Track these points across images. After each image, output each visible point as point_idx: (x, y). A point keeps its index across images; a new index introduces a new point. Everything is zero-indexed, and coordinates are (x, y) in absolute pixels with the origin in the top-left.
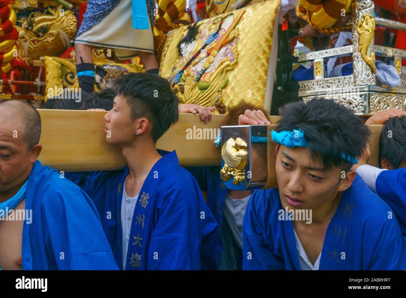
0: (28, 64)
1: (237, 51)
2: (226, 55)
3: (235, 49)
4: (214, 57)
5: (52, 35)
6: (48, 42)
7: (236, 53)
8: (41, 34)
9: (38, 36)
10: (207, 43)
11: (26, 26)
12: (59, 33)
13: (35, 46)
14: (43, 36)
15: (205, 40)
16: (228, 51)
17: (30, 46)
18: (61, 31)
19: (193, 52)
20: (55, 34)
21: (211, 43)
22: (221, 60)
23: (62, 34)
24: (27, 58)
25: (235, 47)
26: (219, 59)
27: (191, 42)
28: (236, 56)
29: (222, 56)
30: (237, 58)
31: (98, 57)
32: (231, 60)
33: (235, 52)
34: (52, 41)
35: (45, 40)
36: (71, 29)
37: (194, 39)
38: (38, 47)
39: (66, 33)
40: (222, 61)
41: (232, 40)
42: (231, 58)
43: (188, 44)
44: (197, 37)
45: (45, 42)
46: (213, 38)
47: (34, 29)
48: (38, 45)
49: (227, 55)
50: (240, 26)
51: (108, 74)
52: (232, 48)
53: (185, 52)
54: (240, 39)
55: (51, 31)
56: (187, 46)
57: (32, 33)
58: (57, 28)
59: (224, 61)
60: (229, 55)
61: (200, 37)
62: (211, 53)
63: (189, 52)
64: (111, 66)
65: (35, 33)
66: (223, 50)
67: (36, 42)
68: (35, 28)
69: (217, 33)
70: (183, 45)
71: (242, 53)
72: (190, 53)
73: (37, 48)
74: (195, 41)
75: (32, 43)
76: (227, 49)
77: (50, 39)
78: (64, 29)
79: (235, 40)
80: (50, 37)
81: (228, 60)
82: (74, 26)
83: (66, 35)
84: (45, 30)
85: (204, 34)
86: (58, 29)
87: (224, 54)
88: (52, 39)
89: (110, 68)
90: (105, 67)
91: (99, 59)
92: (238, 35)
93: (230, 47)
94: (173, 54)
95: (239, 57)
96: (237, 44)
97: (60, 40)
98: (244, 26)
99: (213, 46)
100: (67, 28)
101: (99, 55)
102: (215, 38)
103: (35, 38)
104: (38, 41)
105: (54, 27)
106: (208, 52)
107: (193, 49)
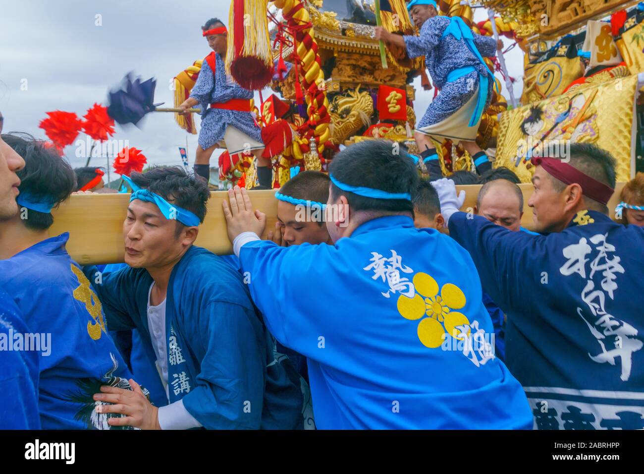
0: (333, 144)
1: (597, 126)
2: (584, 130)
3: (594, 124)
4: (571, 134)
5: (354, 115)
6: (350, 122)
7: (597, 128)
8: (344, 116)
9: (342, 118)
10: (558, 121)
11: (332, 109)
12: (359, 114)
13: (340, 127)
14: (346, 117)
15: (553, 120)
16: (587, 127)
17: (336, 127)
18: (361, 111)
19: (542, 131)
20: (356, 115)
21: (564, 121)
22: (580, 136)
23: (363, 114)
24: (333, 138)
25: (594, 122)
26: (578, 135)
27: (537, 122)
28: (597, 131)
29: (580, 132)
30: (598, 133)
31: (397, 134)
32: (591, 136)
33: (595, 128)
34: (354, 121)
35: (348, 121)
36: (369, 109)
37: (540, 119)
38: (342, 127)
39: (366, 113)
40: (582, 136)
41: (590, 117)
42: (591, 133)
43: (534, 124)
44: (542, 117)
45: (348, 122)
46: (565, 117)
47: (339, 112)
48: (342, 126)
49: (586, 131)
50: (596, 103)
51: (409, 149)
52: (591, 124)
53: (532, 131)
54: (599, 116)
55: (352, 113)
56: (532, 126)
57: (337, 116)
58: (358, 108)
59: (584, 137)
60: (589, 131)
61: (546, 117)
62: (567, 130)
63: (537, 131)
64: (410, 141)
65: (340, 115)
66: (581, 126)
67: (340, 123)
68: (340, 110)
69: (569, 111)
70: (527, 126)
71: (604, 128)
72: (539, 132)
73: (342, 129)
74: (542, 121)
75: (337, 125)
76: (585, 125)
77: (352, 120)
78: (363, 109)
79: (593, 117)
80: (352, 117)
81: (588, 135)
82: (371, 105)
83: (365, 115)
84: (347, 111)
85: (551, 113)
86: (358, 110)
87: (582, 130)
88: (354, 119)
89: (410, 143)
90: (405, 143)
91: (398, 136)
92: (596, 112)
93: (588, 123)
94: (515, 134)
95: (600, 132)
96: (595, 120)
97: (361, 120)
98: (601, 103)
99: (568, 124)
100: (366, 108)
101: (398, 132)
102: (568, 116)
103: (339, 120)
104: (342, 122)
105: (355, 108)
106: (564, 129)
107: (541, 128)
